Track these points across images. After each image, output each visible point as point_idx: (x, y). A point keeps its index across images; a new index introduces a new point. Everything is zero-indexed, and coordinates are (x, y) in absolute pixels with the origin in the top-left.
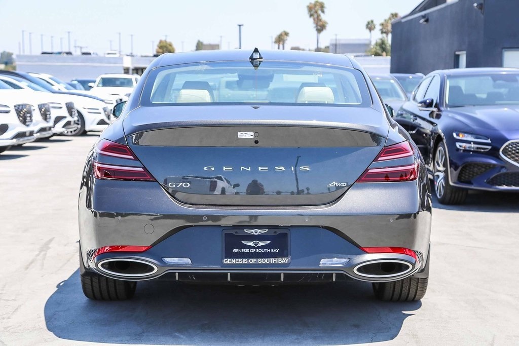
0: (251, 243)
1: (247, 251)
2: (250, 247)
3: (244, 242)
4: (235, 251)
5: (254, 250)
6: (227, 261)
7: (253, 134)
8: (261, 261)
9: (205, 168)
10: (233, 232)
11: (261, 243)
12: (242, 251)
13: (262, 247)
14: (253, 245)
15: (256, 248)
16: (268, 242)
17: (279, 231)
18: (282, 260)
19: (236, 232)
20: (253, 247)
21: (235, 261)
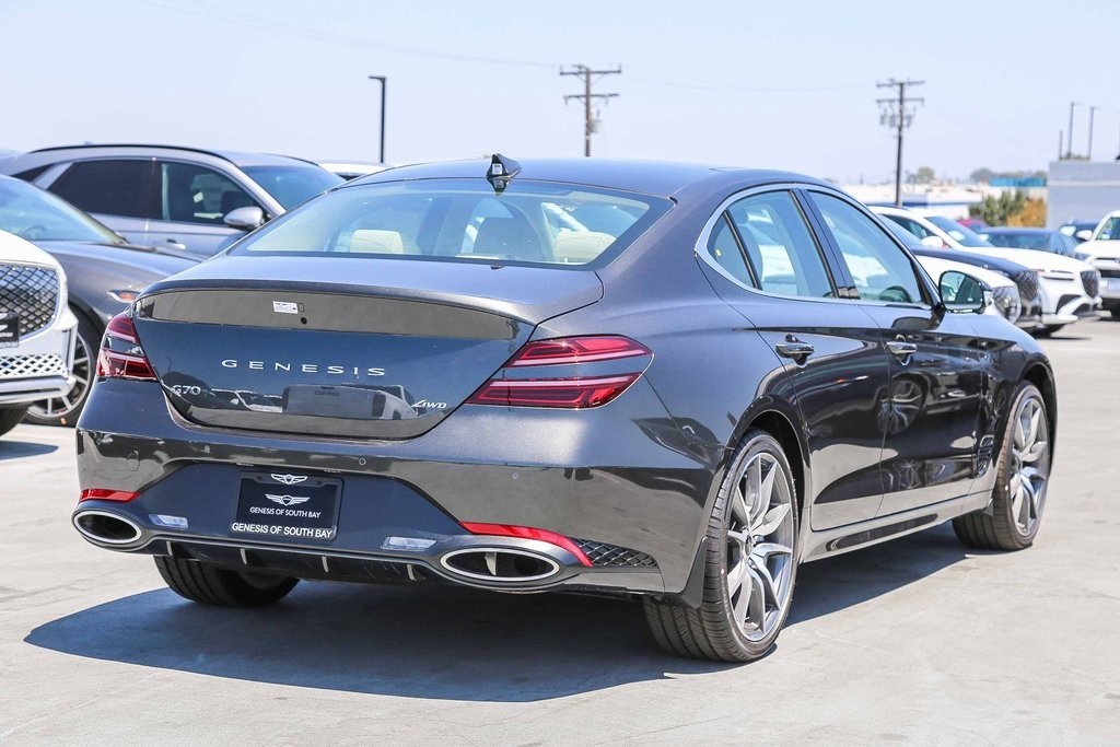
0: (279, 499)
1: (271, 511)
2: (276, 506)
3: (269, 497)
4: (254, 510)
5: (281, 512)
6: (238, 527)
7: (295, 305)
8: (288, 531)
9: (224, 363)
10: (253, 476)
11: (295, 500)
12: (263, 511)
13: (295, 507)
14: (282, 503)
15: (285, 508)
16: (305, 499)
17: (326, 482)
18: (321, 533)
19: (259, 478)
20: (281, 507)
21: (249, 528)
